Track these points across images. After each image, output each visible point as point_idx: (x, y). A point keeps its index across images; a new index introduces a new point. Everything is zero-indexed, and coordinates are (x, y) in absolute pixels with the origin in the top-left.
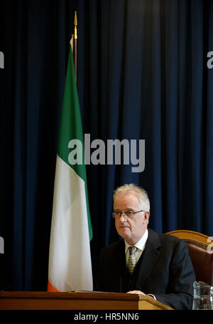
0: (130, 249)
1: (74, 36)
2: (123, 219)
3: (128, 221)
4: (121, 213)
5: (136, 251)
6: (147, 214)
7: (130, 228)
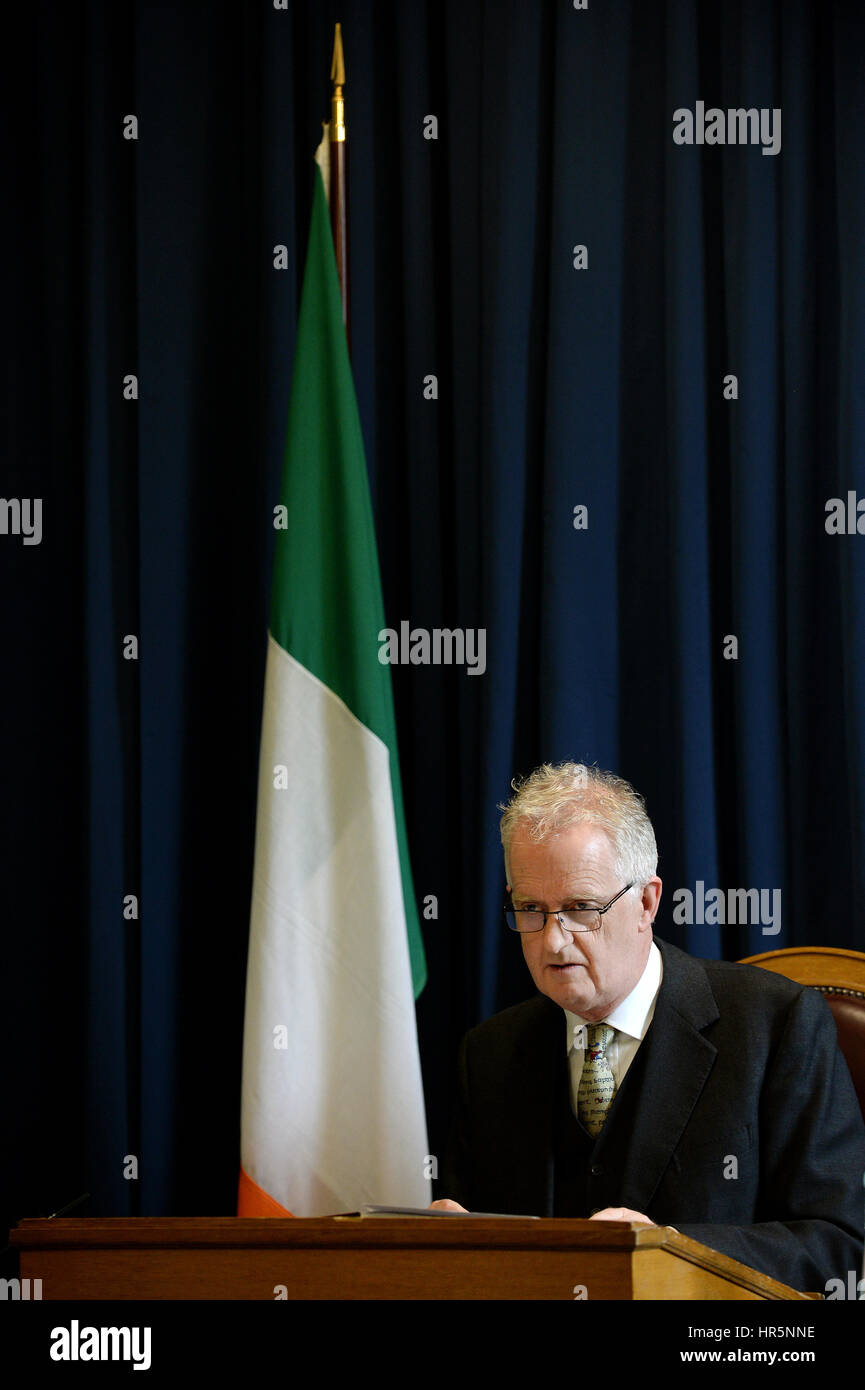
1: (333, 132)
2: (560, 939)
3: (577, 942)
4: (546, 913)
5: (614, 1041)
6: (652, 891)
7: (590, 969)
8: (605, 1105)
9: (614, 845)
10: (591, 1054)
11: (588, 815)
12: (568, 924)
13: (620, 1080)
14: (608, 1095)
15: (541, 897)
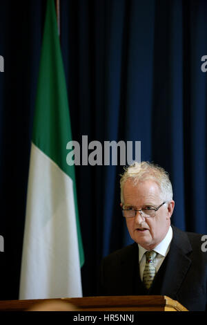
0: (148, 255)
2: (141, 219)
3: (146, 221)
4: (136, 211)
5: (156, 257)
6: (171, 205)
7: (150, 231)
8: (152, 279)
9: (160, 188)
10: (148, 261)
11: (151, 177)
12: (144, 214)
13: (157, 270)
14: (153, 275)
15: (135, 205)
